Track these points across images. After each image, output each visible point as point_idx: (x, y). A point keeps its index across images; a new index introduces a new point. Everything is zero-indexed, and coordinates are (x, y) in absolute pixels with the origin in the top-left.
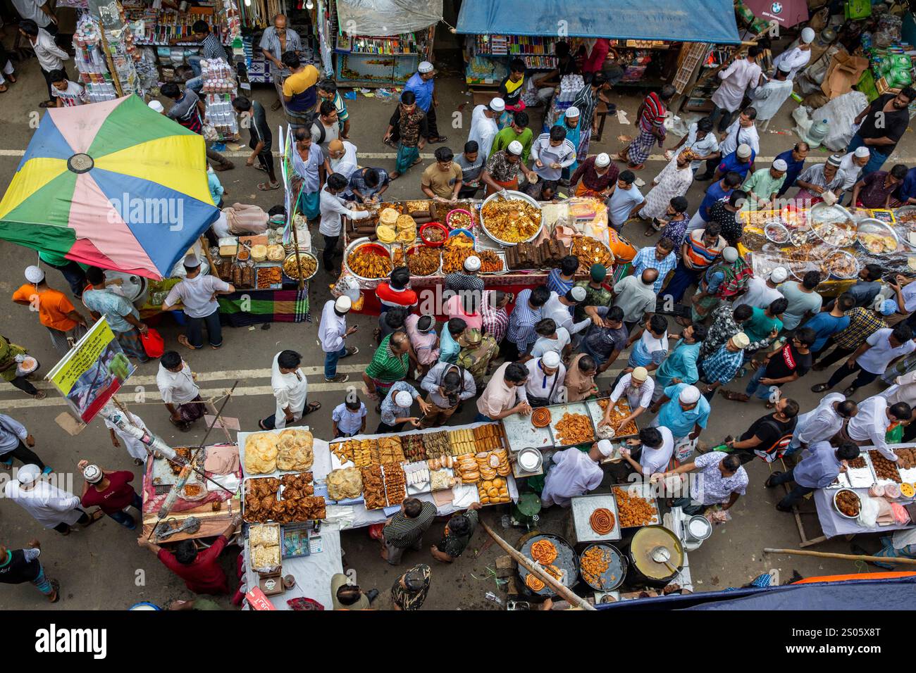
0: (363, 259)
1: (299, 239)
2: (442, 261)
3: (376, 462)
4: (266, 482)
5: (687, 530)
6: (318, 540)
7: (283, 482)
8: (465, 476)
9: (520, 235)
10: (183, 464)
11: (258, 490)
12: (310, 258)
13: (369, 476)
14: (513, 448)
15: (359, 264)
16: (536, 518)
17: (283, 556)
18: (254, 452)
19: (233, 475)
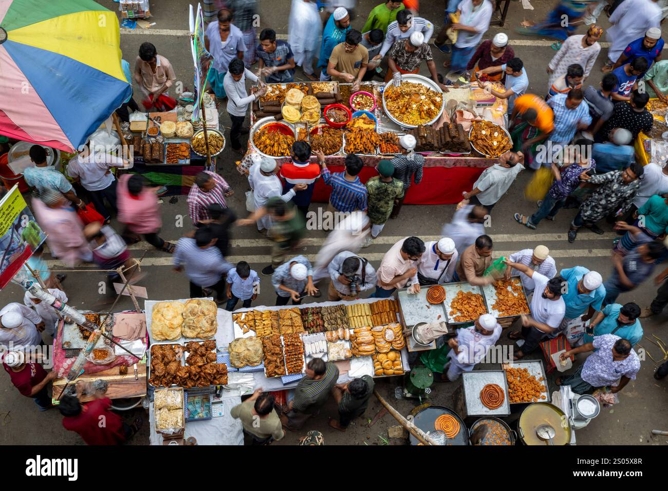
0: (268, 137)
1: (207, 117)
2: (344, 141)
3: (276, 332)
4: (172, 349)
5: (576, 408)
6: (219, 405)
7: (187, 349)
8: (362, 348)
9: (421, 118)
10: (93, 329)
11: (164, 356)
12: (218, 135)
13: (269, 345)
14: (408, 323)
15: (264, 142)
16: (428, 391)
17: (186, 419)
18: (160, 320)
19: (140, 341)
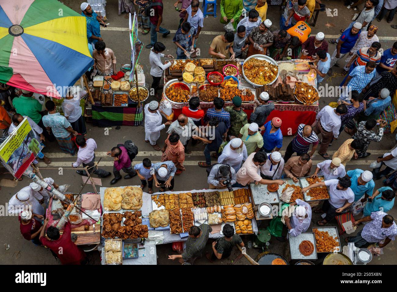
0: (174, 91)
1: (138, 79)
2: (219, 94)
3: (177, 207)
4: (115, 216)
5: (357, 256)
6: (143, 250)
7: (125, 216)
8: (228, 218)
9: (265, 81)
10: (69, 203)
11: (111, 220)
12: (145, 89)
13: (173, 214)
14: (256, 203)
15: (172, 94)
16: (268, 244)
17: (123, 258)
18: (109, 198)
19: (97, 211)
